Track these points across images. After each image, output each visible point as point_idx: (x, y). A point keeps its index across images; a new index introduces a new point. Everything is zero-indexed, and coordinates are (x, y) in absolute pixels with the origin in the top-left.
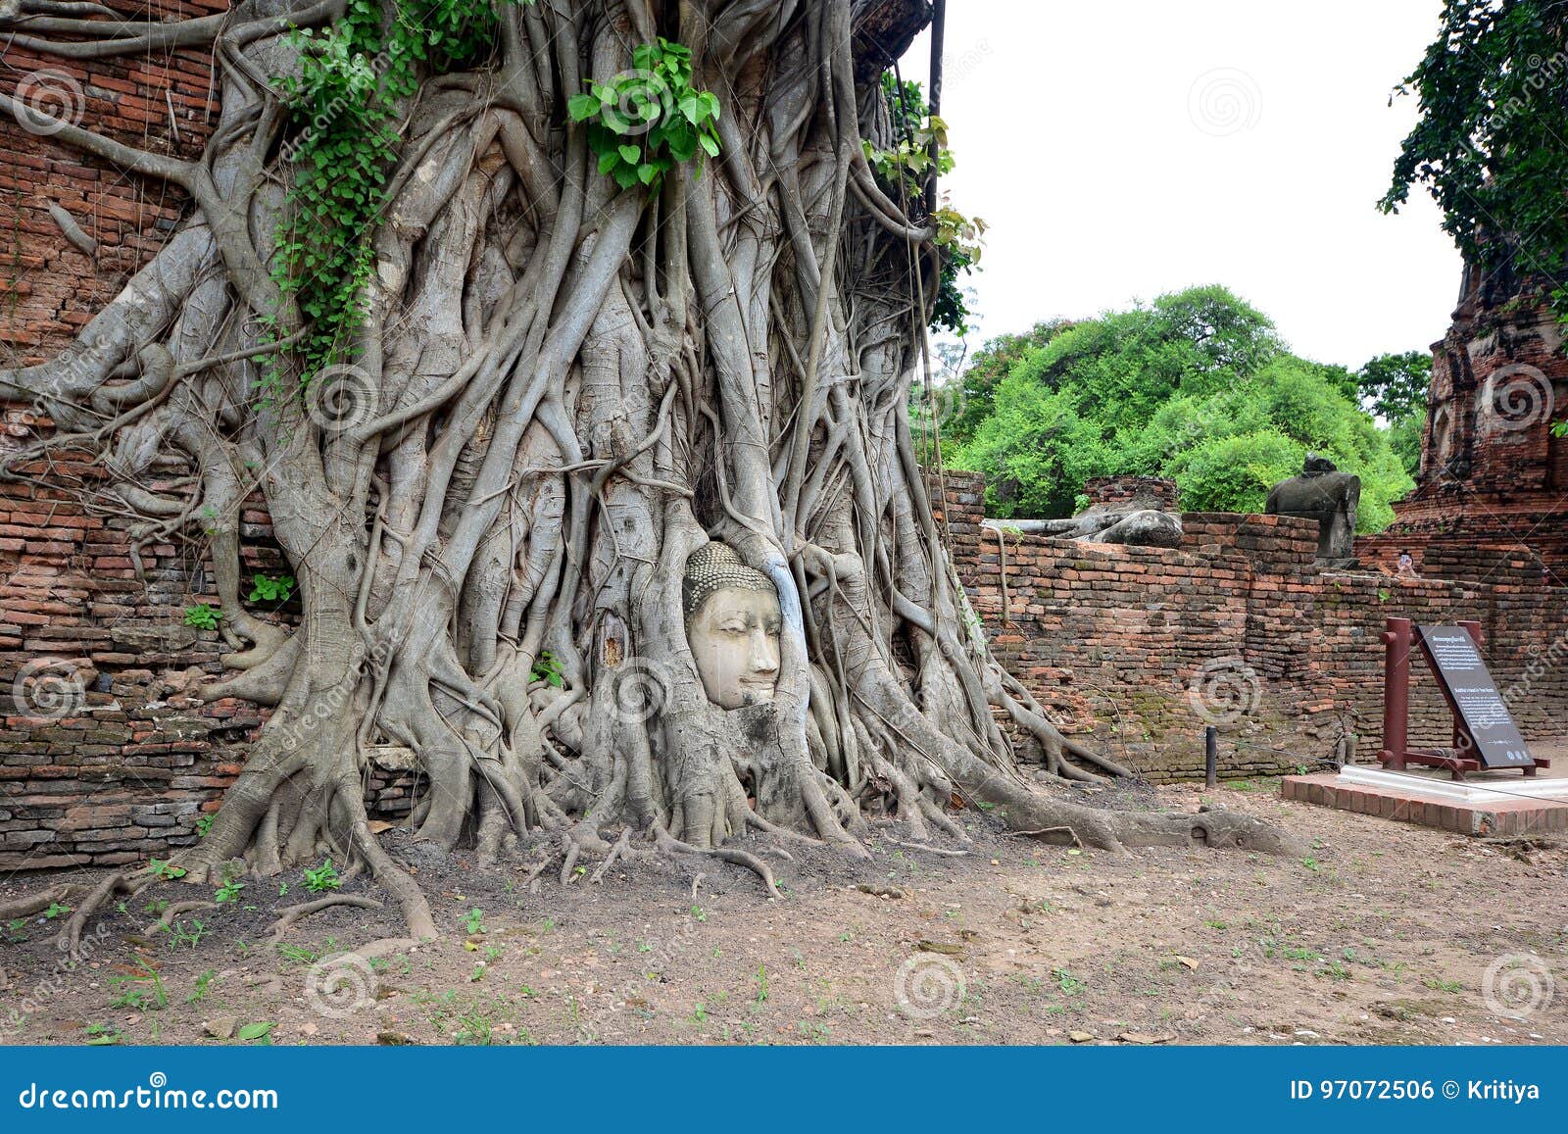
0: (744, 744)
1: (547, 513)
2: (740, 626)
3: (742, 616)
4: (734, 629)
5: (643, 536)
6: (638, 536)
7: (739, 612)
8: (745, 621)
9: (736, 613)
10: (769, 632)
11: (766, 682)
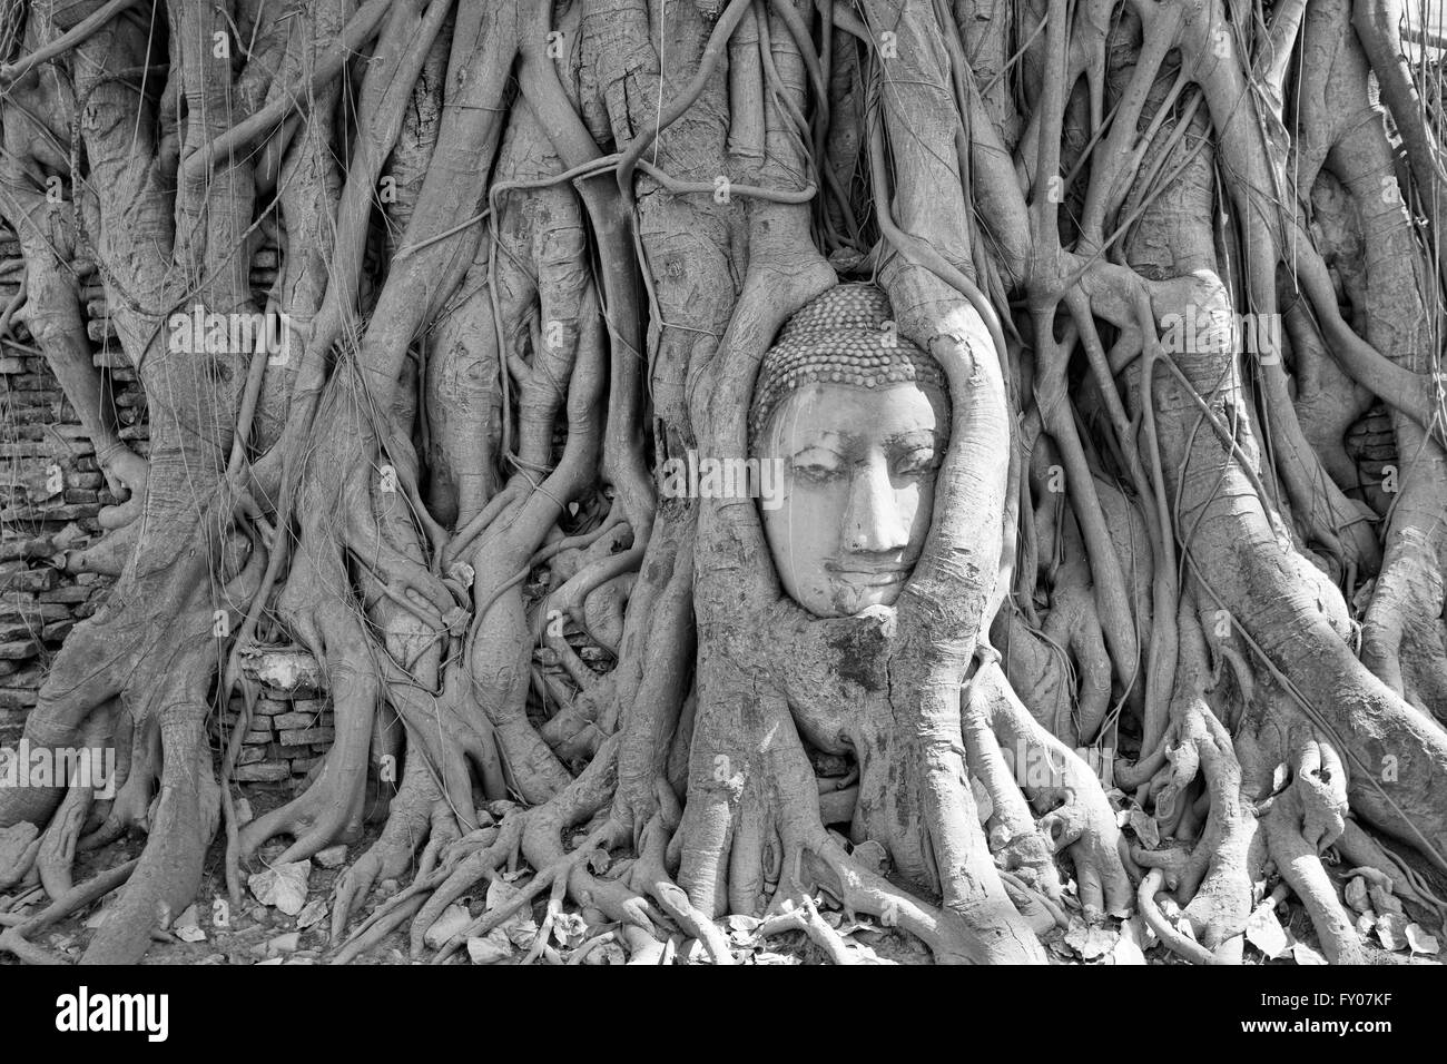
0: (826, 690)
1: (549, 258)
2: (830, 463)
3: (832, 443)
4: (817, 468)
5: (701, 286)
6: (691, 288)
7: (826, 434)
8: (840, 451)
9: (820, 435)
10: (904, 470)
11: (880, 572)
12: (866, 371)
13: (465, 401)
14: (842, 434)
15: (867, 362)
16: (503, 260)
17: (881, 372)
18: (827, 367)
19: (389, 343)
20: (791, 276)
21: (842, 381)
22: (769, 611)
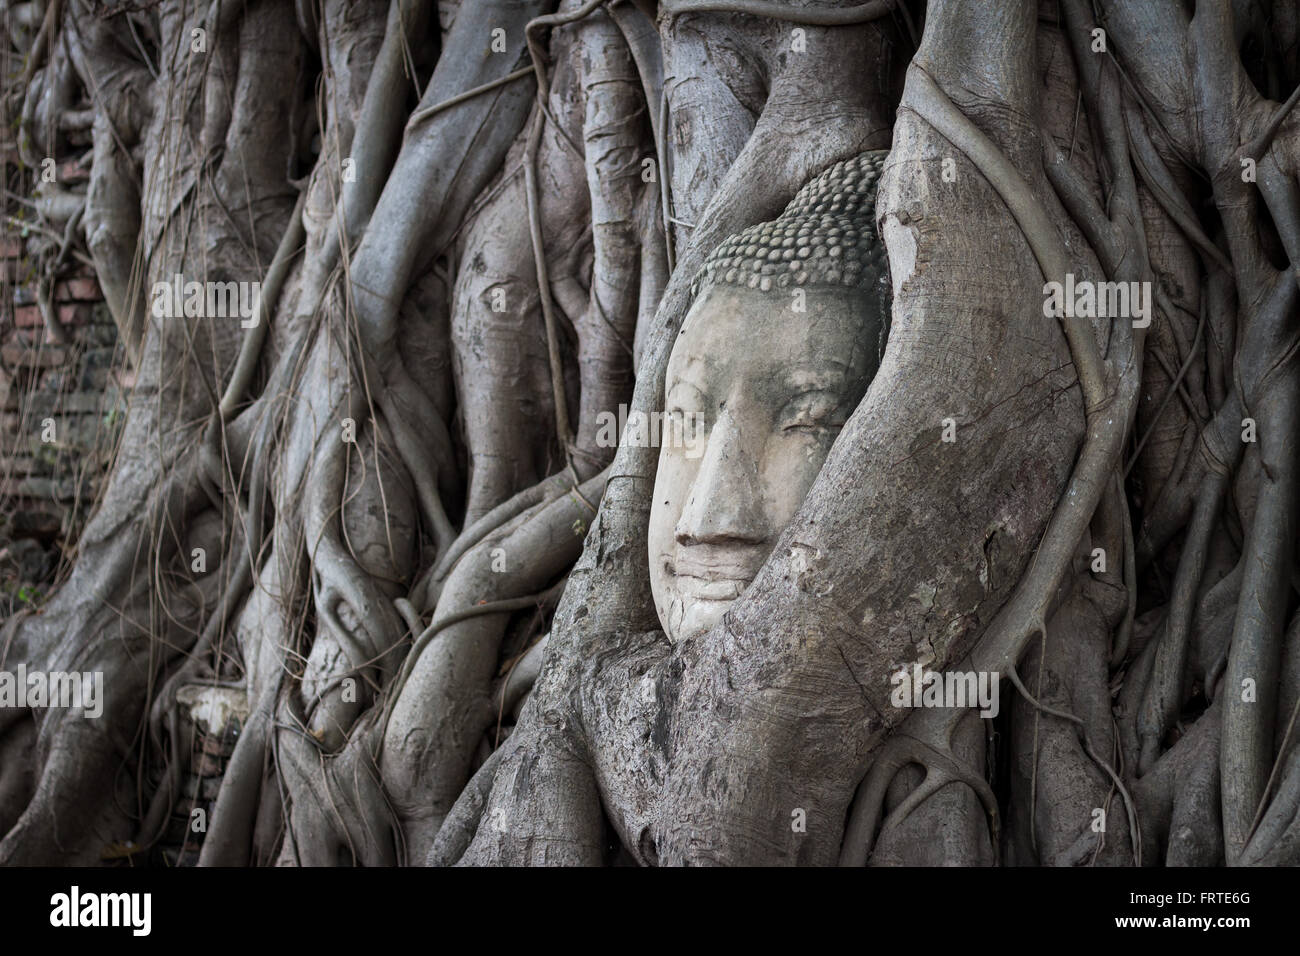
5: (709, 156)
6: (696, 162)
7: (692, 360)
8: (704, 388)
9: (686, 362)
10: (788, 423)
11: (715, 577)
12: (766, 269)
13: (478, 341)
14: (709, 362)
15: (774, 255)
16: (551, 132)
17: (787, 270)
18: (726, 262)
19: (384, 249)
20: (792, 136)
21: (734, 282)
22: (612, 637)
